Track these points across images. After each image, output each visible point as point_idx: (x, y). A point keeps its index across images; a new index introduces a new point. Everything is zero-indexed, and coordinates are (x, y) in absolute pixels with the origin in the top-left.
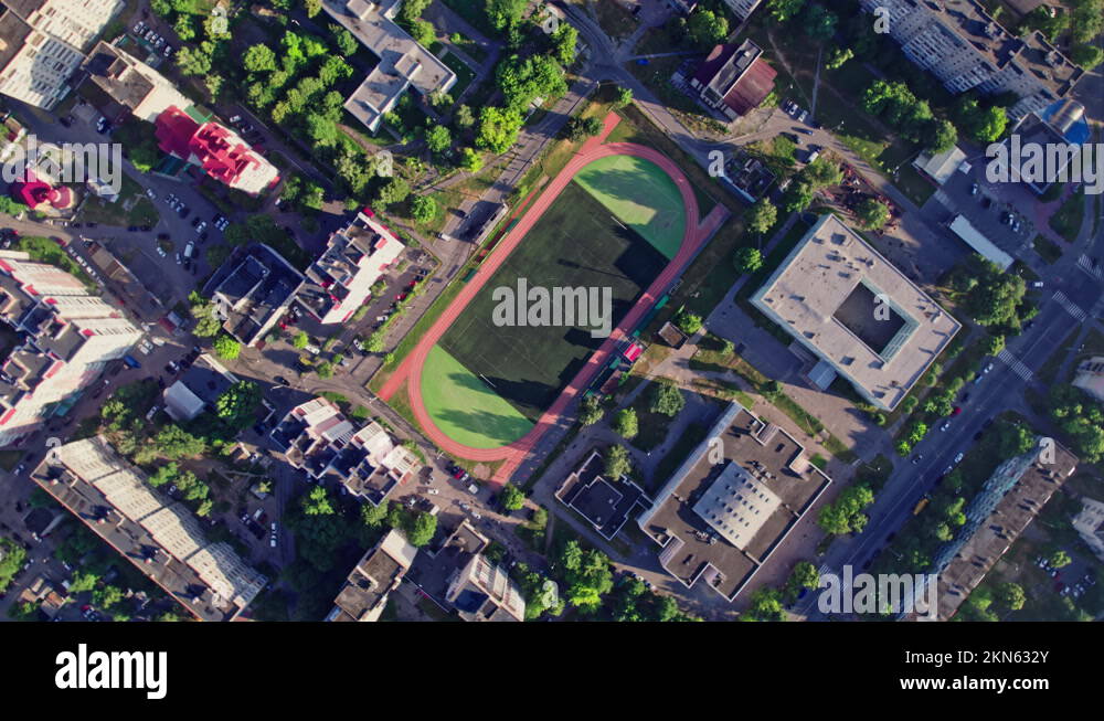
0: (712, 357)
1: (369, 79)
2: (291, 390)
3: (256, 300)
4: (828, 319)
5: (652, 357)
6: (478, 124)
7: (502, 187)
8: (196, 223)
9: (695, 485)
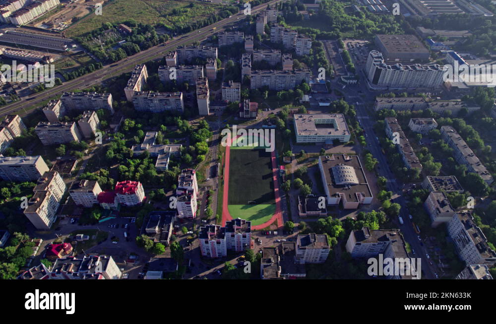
0: (302, 159)
1: (158, 158)
2: (192, 251)
3: (161, 226)
4: (316, 130)
5: (288, 168)
6: (196, 148)
7: (214, 161)
8: (123, 226)
9: (330, 179)
